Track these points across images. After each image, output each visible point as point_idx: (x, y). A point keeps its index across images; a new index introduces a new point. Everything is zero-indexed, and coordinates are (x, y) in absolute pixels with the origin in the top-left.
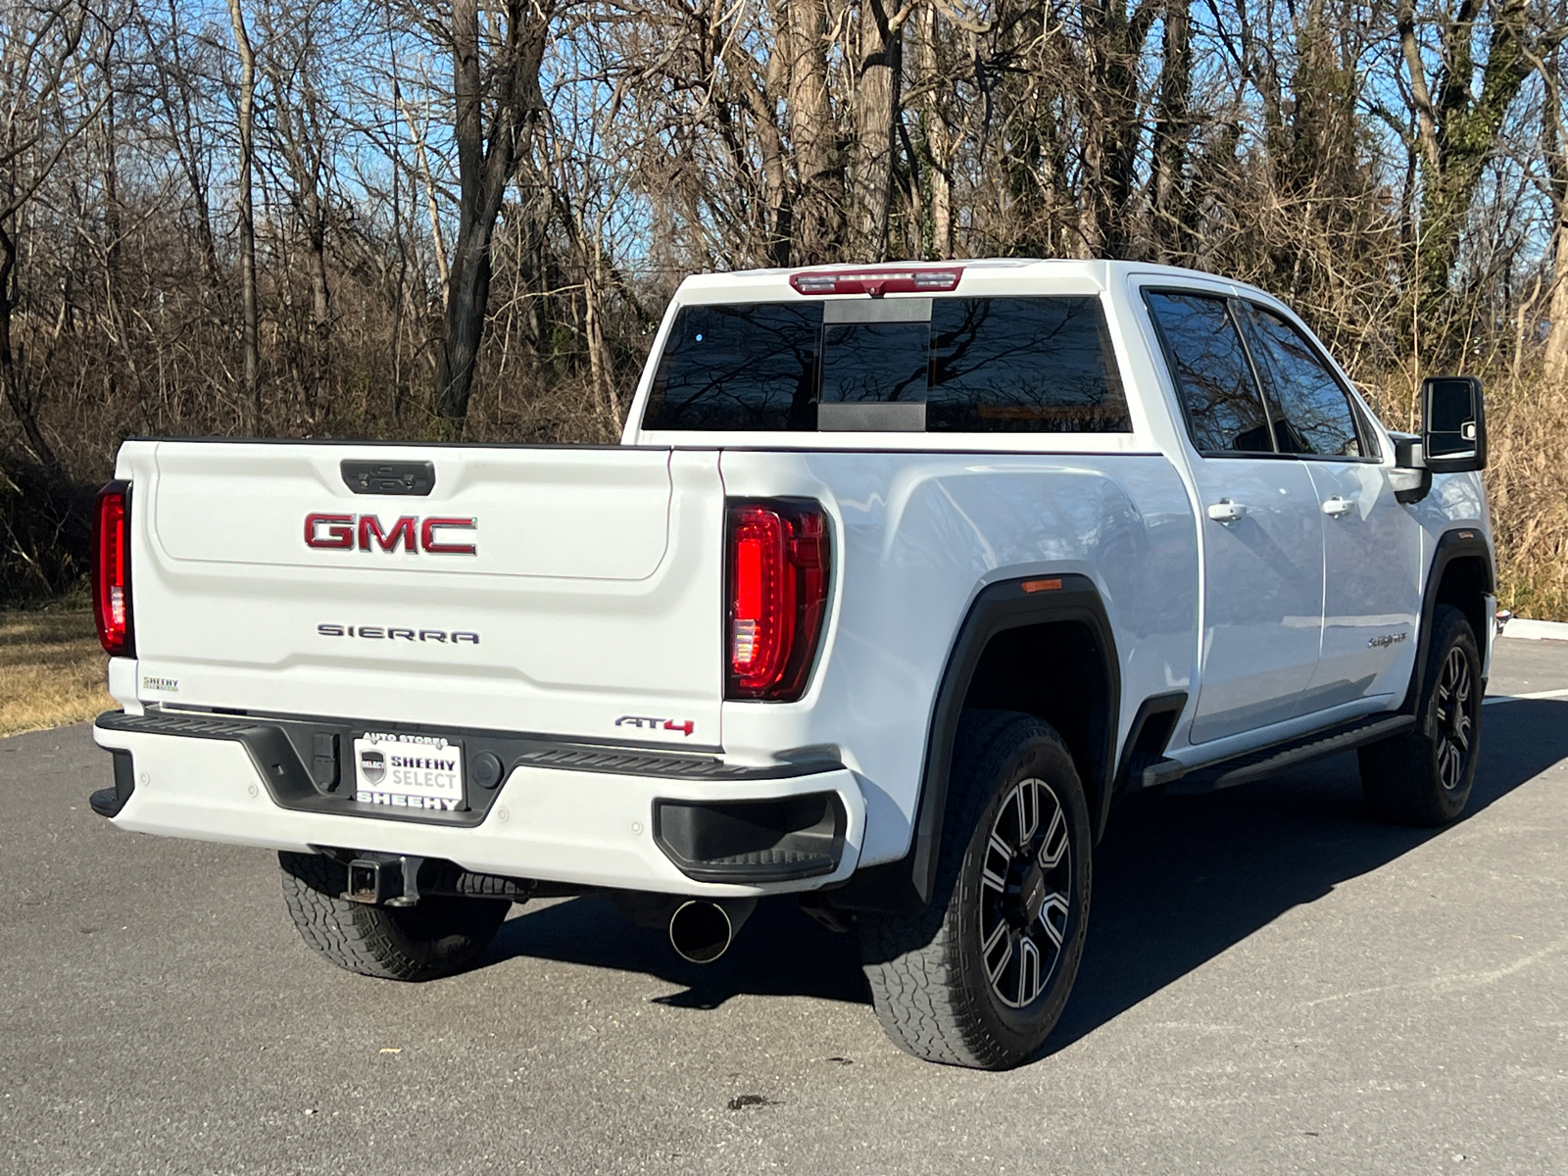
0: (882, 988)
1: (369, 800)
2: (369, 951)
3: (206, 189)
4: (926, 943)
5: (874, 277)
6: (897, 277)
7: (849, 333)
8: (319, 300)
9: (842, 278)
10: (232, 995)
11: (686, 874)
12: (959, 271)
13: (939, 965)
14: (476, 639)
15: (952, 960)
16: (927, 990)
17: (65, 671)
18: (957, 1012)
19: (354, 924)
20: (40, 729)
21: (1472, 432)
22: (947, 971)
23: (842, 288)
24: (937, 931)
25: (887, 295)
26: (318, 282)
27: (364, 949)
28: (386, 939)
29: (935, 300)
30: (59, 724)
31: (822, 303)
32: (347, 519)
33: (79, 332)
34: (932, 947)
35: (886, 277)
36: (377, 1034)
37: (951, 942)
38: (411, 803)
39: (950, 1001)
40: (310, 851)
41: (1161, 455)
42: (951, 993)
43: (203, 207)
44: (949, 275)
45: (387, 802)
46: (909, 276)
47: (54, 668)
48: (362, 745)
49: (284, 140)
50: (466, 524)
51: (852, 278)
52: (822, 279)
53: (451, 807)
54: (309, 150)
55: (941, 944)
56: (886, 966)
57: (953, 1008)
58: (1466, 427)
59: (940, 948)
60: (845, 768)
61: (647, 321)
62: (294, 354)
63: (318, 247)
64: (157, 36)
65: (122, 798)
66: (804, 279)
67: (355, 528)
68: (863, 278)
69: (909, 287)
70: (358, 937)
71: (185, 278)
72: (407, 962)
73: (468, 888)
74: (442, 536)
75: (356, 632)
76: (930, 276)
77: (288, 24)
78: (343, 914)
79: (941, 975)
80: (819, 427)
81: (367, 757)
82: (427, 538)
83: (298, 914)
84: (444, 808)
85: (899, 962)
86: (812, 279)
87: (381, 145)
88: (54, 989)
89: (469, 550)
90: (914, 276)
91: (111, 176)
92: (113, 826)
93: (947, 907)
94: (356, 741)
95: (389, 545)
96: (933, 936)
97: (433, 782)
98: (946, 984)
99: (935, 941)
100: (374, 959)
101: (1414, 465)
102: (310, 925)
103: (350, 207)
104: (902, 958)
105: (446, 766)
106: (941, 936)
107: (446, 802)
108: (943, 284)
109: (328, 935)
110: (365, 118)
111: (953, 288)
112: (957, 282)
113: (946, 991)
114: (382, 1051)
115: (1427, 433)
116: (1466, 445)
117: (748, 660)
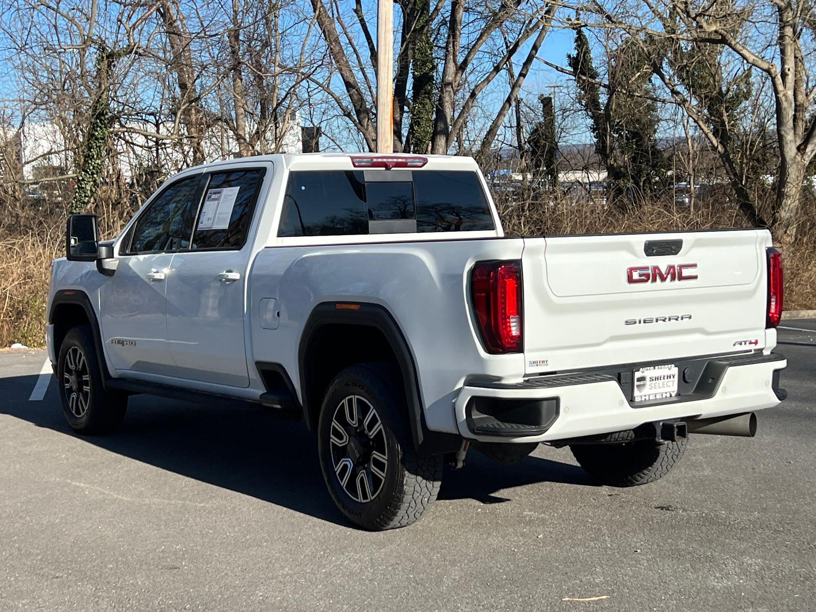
1: (640, 399)
14: (690, 318)
32: (647, 268)
38: (658, 397)
45: (647, 399)
48: (638, 375)
50: (695, 266)
53: (673, 395)
67: (650, 272)
74: (685, 272)
75: (642, 322)
81: (639, 380)
82: (680, 273)
84: (671, 396)
89: (696, 277)
94: (636, 373)
95: (663, 279)
97: (665, 385)
105: (672, 377)
107: (672, 393)
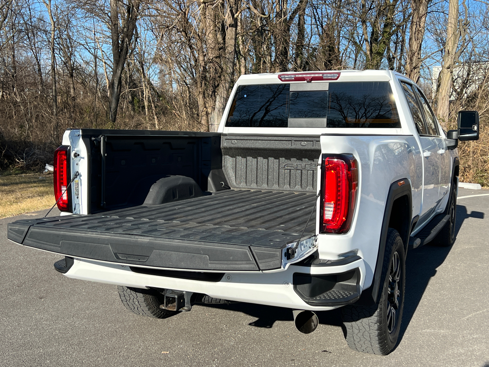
0: (351, 331)
2: (149, 310)
3: (40, 60)
4: (371, 315)
5: (308, 75)
6: (317, 75)
7: (298, 94)
8: (72, 90)
9: (297, 76)
10: (100, 327)
11: (307, 303)
12: (339, 74)
13: (375, 323)
15: (380, 322)
16: (370, 332)
17: (9, 194)
18: (379, 339)
19: (144, 302)
20: (9, 217)
21: (476, 128)
22: (378, 325)
23: (297, 79)
24: (375, 312)
25: (312, 82)
26: (72, 86)
27: (147, 310)
28: (155, 306)
29: (330, 83)
30: (14, 215)
31: (289, 84)
33: (6, 98)
34: (373, 317)
35: (313, 75)
36: (158, 344)
37: (380, 316)
39: (378, 336)
40: (146, 288)
41: (413, 135)
42: (378, 333)
43: (39, 65)
44: (335, 75)
46: (321, 75)
47: (6, 194)
49: (62, 47)
51: (300, 76)
52: (289, 76)
54: (68, 49)
55: (376, 316)
56: (354, 323)
57: (379, 338)
58: (474, 126)
59: (376, 318)
60: (361, 258)
61: (160, 97)
62: (66, 105)
63: (72, 76)
64: (26, 18)
65: (68, 266)
66: (283, 76)
68: (304, 76)
69: (321, 79)
70: (146, 306)
71: (35, 84)
72: (161, 313)
73: (206, 301)
76: (329, 75)
77: (63, 15)
78: (140, 298)
79: (376, 326)
80: (288, 126)
83: (123, 298)
85: (358, 322)
86: (286, 76)
87: (87, 49)
88: (34, 325)
90: (323, 75)
91: (14, 56)
92: (65, 277)
93: (379, 302)
96: (374, 313)
98: (377, 330)
99: (374, 315)
100: (150, 313)
101: (454, 138)
102: (127, 301)
103: (80, 65)
104: (360, 321)
106: (376, 313)
108: (333, 78)
109: (134, 305)
110: (83, 42)
111: (337, 79)
112: (338, 77)
113: (377, 332)
114: (163, 352)
115: (459, 128)
116: (475, 132)
117: (330, 218)
